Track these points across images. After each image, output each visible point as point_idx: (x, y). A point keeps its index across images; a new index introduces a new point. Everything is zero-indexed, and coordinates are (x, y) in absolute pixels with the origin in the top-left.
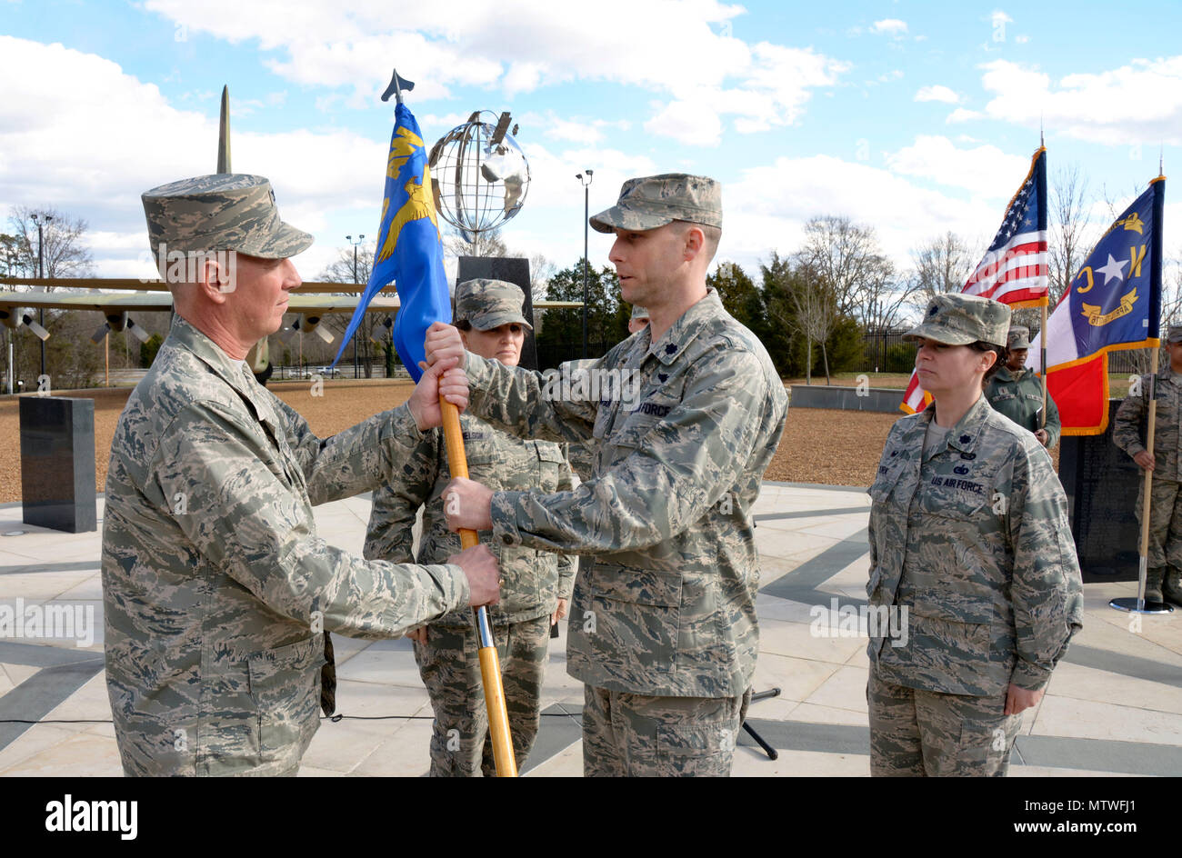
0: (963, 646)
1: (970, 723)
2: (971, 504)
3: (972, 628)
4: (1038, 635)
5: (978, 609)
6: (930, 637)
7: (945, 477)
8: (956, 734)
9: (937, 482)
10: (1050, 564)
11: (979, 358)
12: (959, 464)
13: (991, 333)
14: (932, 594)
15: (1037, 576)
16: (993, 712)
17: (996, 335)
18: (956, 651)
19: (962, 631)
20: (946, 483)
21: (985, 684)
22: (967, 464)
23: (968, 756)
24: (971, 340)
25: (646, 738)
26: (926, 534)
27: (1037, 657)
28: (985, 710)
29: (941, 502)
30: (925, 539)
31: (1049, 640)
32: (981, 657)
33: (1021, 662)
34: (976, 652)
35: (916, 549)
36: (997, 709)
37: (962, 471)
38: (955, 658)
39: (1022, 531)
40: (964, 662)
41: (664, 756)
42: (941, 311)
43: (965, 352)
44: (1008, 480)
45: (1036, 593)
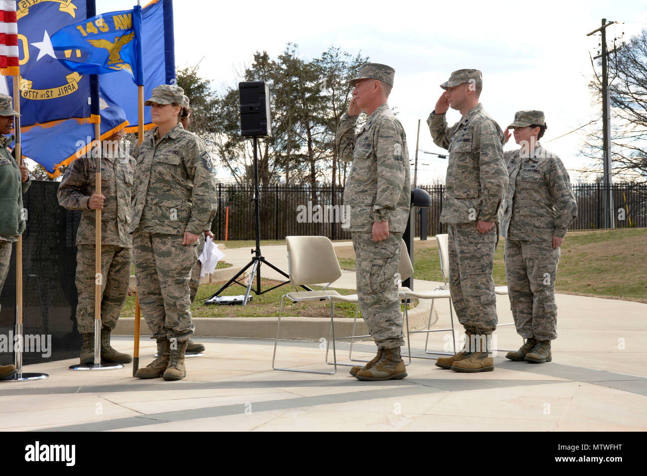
0: (537, 225)
1: (541, 252)
2: (536, 177)
3: (539, 218)
4: (563, 219)
5: (541, 211)
6: (526, 223)
7: (528, 169)
8: (536, 257)
9: (525, 170)
10: (566, 196)
11: (534, 130)
12: (532, 165)
13: (537, 121)
14: (526, 207)
15: (563, 199)
16: (548, 248)
17: (539, 122)
18: (535, 226)
19: (536, 219)
20: (528, 171)
21: (546, 237)
22: (535, 164)
23: (541, 264)
24: (530, 124)
25: (466, 238)
26: (522, 187)
27: (562, 226)
28: (545, 248)
29: (526, 177)
30: (522, 189)
31: (566, 221)
32: (543, 228)
33: (556, 228)
34: (542, 226)
35: (519, 193)
36: (550, 247)
37: (533, 166)
38: (535, 229)
39: (556, 185)
40: (538, 230)
41: (471, 243)
42: (519, 117)
43: (529, 128)
44: (548, 169)
45: (563, 205)
